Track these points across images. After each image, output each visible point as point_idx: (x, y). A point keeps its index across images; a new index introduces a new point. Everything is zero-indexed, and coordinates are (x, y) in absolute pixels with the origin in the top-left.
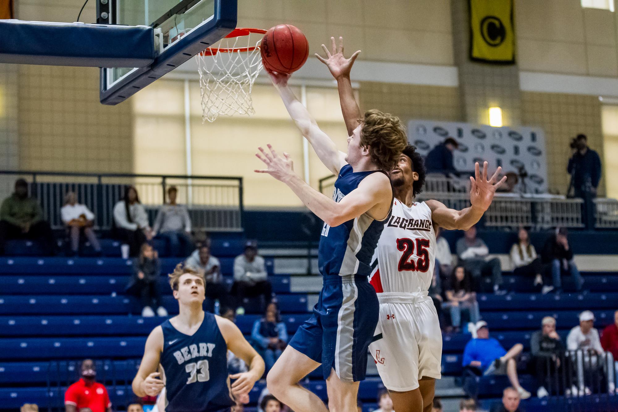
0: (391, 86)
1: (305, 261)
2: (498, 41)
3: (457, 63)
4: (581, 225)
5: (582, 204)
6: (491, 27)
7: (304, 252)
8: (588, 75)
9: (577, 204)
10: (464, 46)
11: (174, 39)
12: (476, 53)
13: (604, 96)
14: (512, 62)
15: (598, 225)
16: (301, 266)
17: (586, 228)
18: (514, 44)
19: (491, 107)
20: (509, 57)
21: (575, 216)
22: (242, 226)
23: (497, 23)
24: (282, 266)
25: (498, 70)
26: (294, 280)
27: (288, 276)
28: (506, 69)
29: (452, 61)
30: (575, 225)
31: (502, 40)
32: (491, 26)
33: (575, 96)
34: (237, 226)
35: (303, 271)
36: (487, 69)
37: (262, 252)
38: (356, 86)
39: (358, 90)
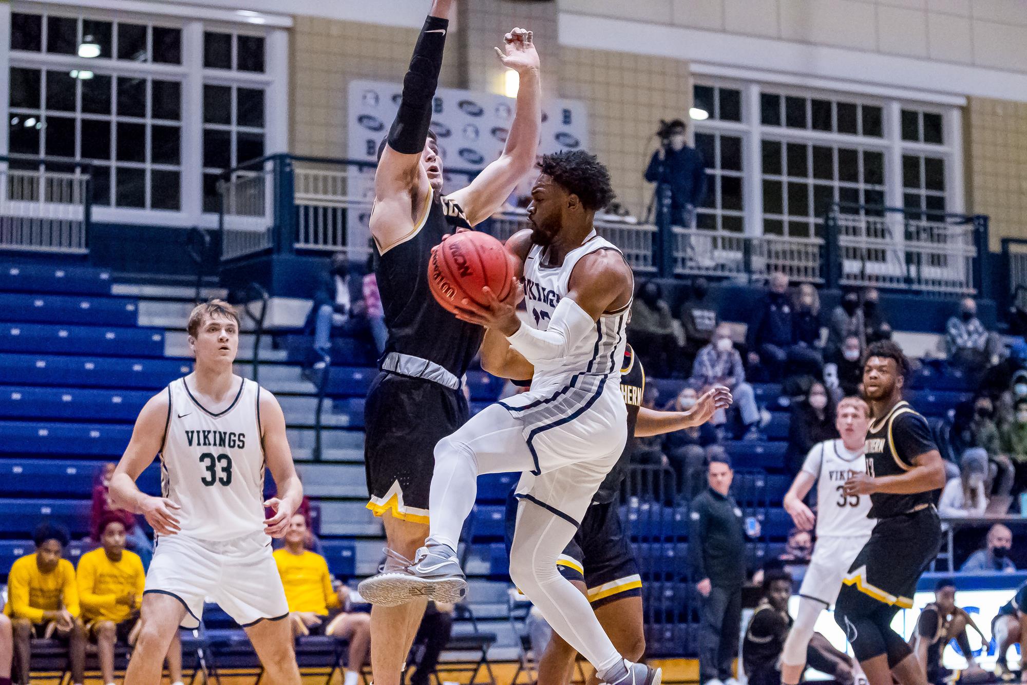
0: (344, 25)
4: (652, 269)
5: (654, 234)
7: (189, 293)
8: (672, 25)
9: (646, 233)
13: (698, 63)
15: (679, 270)
17: (661, 273)
21: (642, 252)
22: (87, 246)
24: (150, 314)
26: (170, 337)
27: (162, 330)
30: (643, 268)
33: (650, 59)
34: (80, 245)
37: (118, 289)
38: (287, 22)
39: (289, 30)
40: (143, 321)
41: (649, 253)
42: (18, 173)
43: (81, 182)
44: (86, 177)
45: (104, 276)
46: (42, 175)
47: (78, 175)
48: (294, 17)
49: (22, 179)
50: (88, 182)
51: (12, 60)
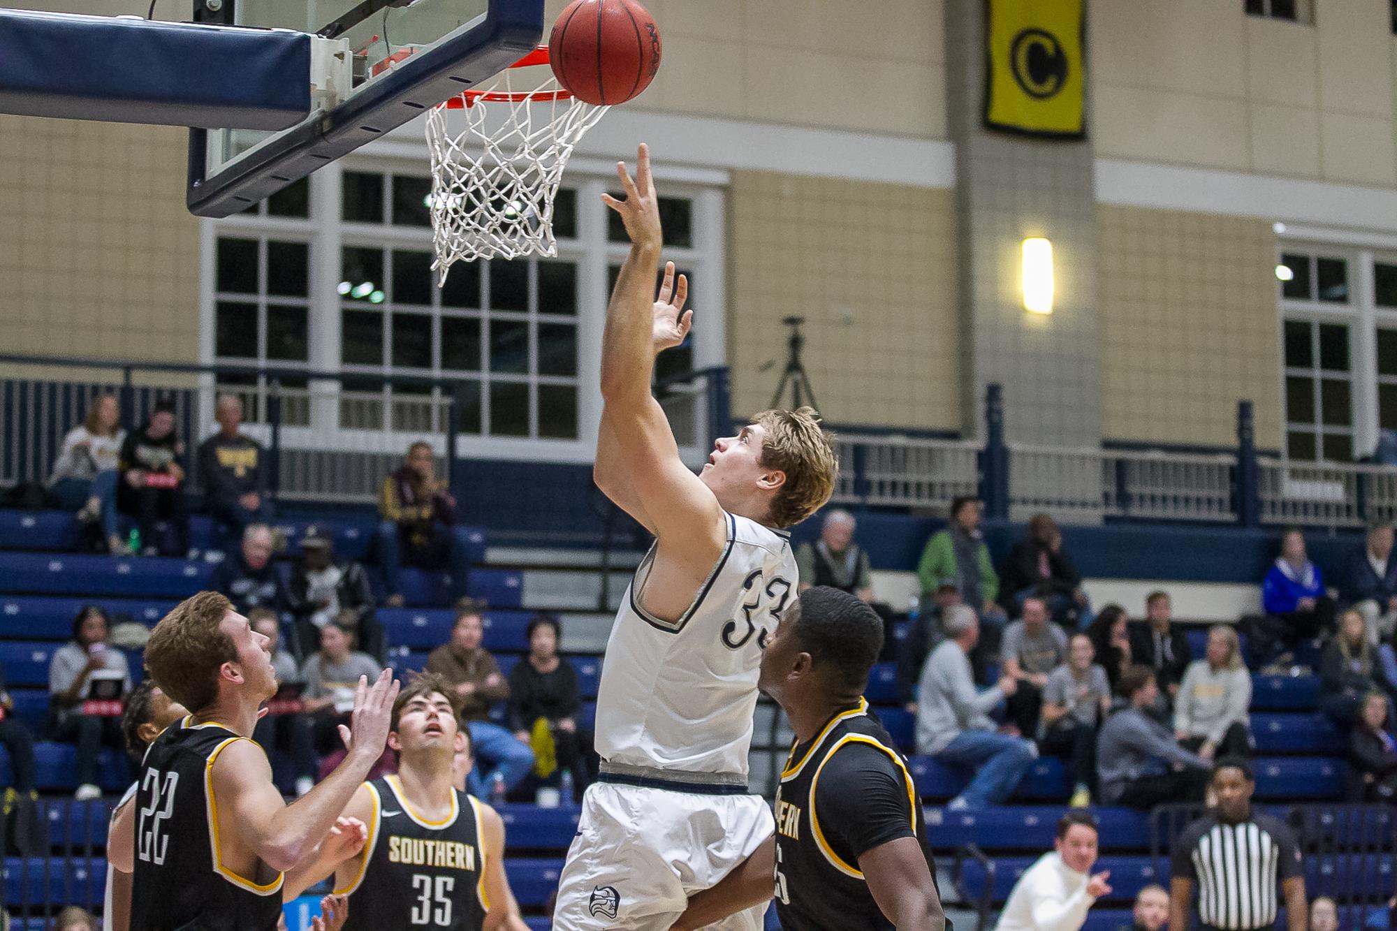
0: (801, 180)
1: (594, 580)
2: (1048, 86)
3: (955, 134)
4: (1229, 517)
5: (1232, 469)
6: (1036, 53)
7: (592, 558)
8: (1252, 171)
9: (1221, 467)
10: (973, 96)
11: (379, 68)
12: (999, 114)
13: (1285, 222)
14: (1078, 137)
15: (1267, 518)
16: (585, 591)
17: (1243, 523)
18: (1085, 93)
19: (1028, 238)
20: (1072, 125)
21: (1216, 494)
23: (1048, 45)
24: (540, 591)
25: (1045, 152)
26: (569, 622)
28: (1064, 152)
29: (941, 129)
30: (1215, 515)
31: (1059, 85)
32: (1036, 50)
35: (590, 602)
36: (1024, 150)
37: (495, 555)
38: (721, 178)
39: (726, 190)
40: (531, 600)
41: (1225, 494)
42: (355, 396)
43: (442, 408)
44: (448, 401)
45: (476, 538)
46: (388, 398)
47: (437, 399)
48: (731, 171)
49: (360, 404)
50: (452, 408)
51: (344, 236)
